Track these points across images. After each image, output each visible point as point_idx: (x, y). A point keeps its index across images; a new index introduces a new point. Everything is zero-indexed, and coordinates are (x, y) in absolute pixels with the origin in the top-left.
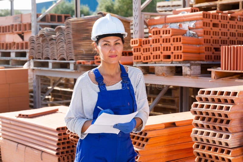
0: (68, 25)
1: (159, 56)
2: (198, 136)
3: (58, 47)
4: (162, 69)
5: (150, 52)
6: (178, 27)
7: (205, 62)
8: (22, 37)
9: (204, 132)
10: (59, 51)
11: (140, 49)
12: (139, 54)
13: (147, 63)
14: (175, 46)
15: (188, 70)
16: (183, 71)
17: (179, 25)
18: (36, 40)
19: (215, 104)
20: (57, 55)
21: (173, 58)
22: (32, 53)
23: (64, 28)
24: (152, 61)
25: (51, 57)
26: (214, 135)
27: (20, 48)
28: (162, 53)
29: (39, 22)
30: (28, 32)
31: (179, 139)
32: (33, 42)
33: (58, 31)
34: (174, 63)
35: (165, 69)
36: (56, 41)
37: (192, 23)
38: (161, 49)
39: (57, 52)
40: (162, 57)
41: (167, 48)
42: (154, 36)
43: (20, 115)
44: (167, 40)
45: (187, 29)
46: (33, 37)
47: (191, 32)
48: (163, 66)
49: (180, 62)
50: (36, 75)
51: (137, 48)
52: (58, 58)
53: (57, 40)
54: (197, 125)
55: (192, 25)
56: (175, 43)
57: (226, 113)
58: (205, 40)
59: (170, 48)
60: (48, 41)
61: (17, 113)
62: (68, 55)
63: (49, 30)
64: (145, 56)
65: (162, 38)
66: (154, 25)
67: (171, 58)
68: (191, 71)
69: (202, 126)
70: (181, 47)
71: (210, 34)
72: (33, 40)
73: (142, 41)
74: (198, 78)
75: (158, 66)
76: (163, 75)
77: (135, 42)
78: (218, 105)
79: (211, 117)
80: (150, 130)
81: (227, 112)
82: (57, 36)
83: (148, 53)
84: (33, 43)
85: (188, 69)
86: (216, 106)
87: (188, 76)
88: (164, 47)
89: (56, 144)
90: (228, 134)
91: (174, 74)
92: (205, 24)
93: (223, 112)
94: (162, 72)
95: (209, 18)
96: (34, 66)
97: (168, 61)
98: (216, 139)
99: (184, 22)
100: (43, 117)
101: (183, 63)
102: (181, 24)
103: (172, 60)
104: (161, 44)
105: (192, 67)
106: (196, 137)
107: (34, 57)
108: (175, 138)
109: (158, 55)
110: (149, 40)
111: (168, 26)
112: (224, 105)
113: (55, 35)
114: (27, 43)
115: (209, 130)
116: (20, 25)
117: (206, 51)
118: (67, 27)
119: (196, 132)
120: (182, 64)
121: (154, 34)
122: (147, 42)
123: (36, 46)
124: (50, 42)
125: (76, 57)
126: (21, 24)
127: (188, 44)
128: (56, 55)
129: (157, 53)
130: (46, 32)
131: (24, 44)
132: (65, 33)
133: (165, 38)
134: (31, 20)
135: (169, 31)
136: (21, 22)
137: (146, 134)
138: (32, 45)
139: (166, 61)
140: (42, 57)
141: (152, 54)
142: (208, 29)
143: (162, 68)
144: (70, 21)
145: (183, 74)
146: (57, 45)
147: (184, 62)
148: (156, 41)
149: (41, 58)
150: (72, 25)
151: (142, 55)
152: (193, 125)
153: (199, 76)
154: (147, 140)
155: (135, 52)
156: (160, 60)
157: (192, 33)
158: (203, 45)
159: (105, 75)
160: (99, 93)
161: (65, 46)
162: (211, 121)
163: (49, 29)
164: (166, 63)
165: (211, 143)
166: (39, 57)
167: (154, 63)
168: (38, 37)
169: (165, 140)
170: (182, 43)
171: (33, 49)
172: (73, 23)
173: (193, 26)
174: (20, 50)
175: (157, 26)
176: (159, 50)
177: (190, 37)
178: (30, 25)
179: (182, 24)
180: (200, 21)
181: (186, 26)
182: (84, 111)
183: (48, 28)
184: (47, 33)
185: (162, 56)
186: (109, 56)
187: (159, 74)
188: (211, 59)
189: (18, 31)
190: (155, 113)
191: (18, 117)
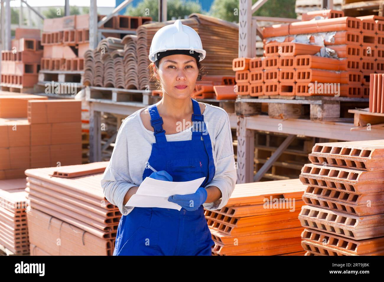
0: (142, 34)
1: (276, 86)
2: (309, 218)
3: (126, 68)
4: (279, 108)
5: (262, 80)
6: (309, 41)
7: (348, 98)
8: (76, 51)
9: (318, 212)
10: (127, 75)
11: (247, 74)
12: (245, 83)
13: (257, 97)
14: (299, 71)
15: (319, 111)
16: (312, 112)
17: (310, 39)
18: (95, 57)
19: (337, 169)
20: (125, 80)
21: (297, 90)
22: (88, 76)
23: (136, 38)
24: (264, 95)
25: (116, 83)
26: (334, 218)
27: (72, 67)
28: (279, 82)
29: (101, 28)
30: (84, 44)
31: (288, 221)
32: (90, 60)
33: (126, 43)
34: (297, 100)
35: (284, 108)
36: (124, 59)
37: (330, 35)
38: (279, 75)
39: (125, 75)
40: (279, 89)
41: (288, 74)
42: (268, 54)
43: (55, 173)
44: (287, 62)
45: (321, 44)
46: (90, 51)
47: (328, 50)
48: (281, 104)
49: (306, 98)
50: (95, 112)
51: (243, 72)
52: (125, 85)
53: (125, 57)
54: (309, 201)
55: (330, 38)
56: (301, 67)
57: (352, 184)
58: (349, 62)
59: (292, 74)
60: (112, 58)
61: (52, 170)
62: (141, 81)
63: (114, 42)
64: (255, 86)
65: (281, 58)
66: (272, 37)
67: (294, 90)
68: (323, 112)
69: (317, 203)
70: (309, 73)
71: (358, 54)
72: (91, 57)
73: (251, 61)
74: (335, 124)
75: (273, 103)
76: (281, 117)
77: (239, 64)
78: (341, 170)
79: (330, 189)
80: (241, 205)
81: (353, 182)
82: (125, 51)
83: (259, 81)
84: (90, 62)
85: (319, 109)
86: (338, 172)
87: (318, 121)
88: (283, 73)
89: (103, 221)
90: (354, 218)
91: (298, 117)
92: (350, 38)
93: (348, 181)
94: (279, 113)
95: (358, 28)
96: (91, 97)
97: (289, 96)
98: (336, 224)
99: (318, 33)
100: (92, 177)
101: (312, 100)
102: (313, 37)
103: (295, 93)
104: (279, 68)
105: (326, 106)
106: (307, 219)
107: (92, 84)
108: (283, 220)
109: (274, 84)
110: (261, 62)
111: (293, 39)
112: (350, 171)
113: (123, 48)
114: (82, 61)
115: (327, 209)
116: (73, 33)
117: (350, 80)
118: (139, 37)
119: (308, 211)
120: (309, 101)
121: (268, 52)
122: (258, 64)
123: (94, 65)
124: (115, 60)
125: (151, 85)
126: (75, 30)
127: (322, 69)
128: (123, 80)
129: (273, 82)
130: (108, 44)
131: (79, 62)
132: (137, 47)
133: (285, 59)
134: (89, 26)
135: (292, 47)
136: (75, 27)
137: (233, 212)
138: (89, 63)
139: (284, 96)
140: (103, 82)
141: (264, 83)
142: (355, 45)
143: (280, 105)
144: (144, 27)
145: (311, 116)
146: (124, 65)
147: (314, 97)
148: (272, 63)
149: (101, 84)
150: (148, 34)
151: (250, 84)
152: (304, 200)
153: (337, 121)
154: (236, 221)
155: (239, 79)
156: (277, 93)
157: (330, 52)
158: (346, 71)
159: (166, 117)
160: (154, 145)
161: (136, 67)
162: (330, 196)
163: (115, 40)
164: (285, 98)
165: (329, 230)
166: (98, 82)
167: (267, 97)
168: (97, 52)
169: (264, 222)
170: (311, 68)
171: (90, 70)
172: (149, 32)
173: (331, 40)
174: (72, 71)
175: (277, 39)
176: (276, 78)
177: (326, 57)
178: (88, 32)
179: (315, 37)
180: (343, 32)
181: (320, 40)
182: (130, 172)
183: (113, 39)
184: (110, 46)
185: (279, 86)
186: (176, 87)
187: (274, 116)
188: (359, 93)
189: (69, 42)
190: (278, 177)
191: (53, 176)
